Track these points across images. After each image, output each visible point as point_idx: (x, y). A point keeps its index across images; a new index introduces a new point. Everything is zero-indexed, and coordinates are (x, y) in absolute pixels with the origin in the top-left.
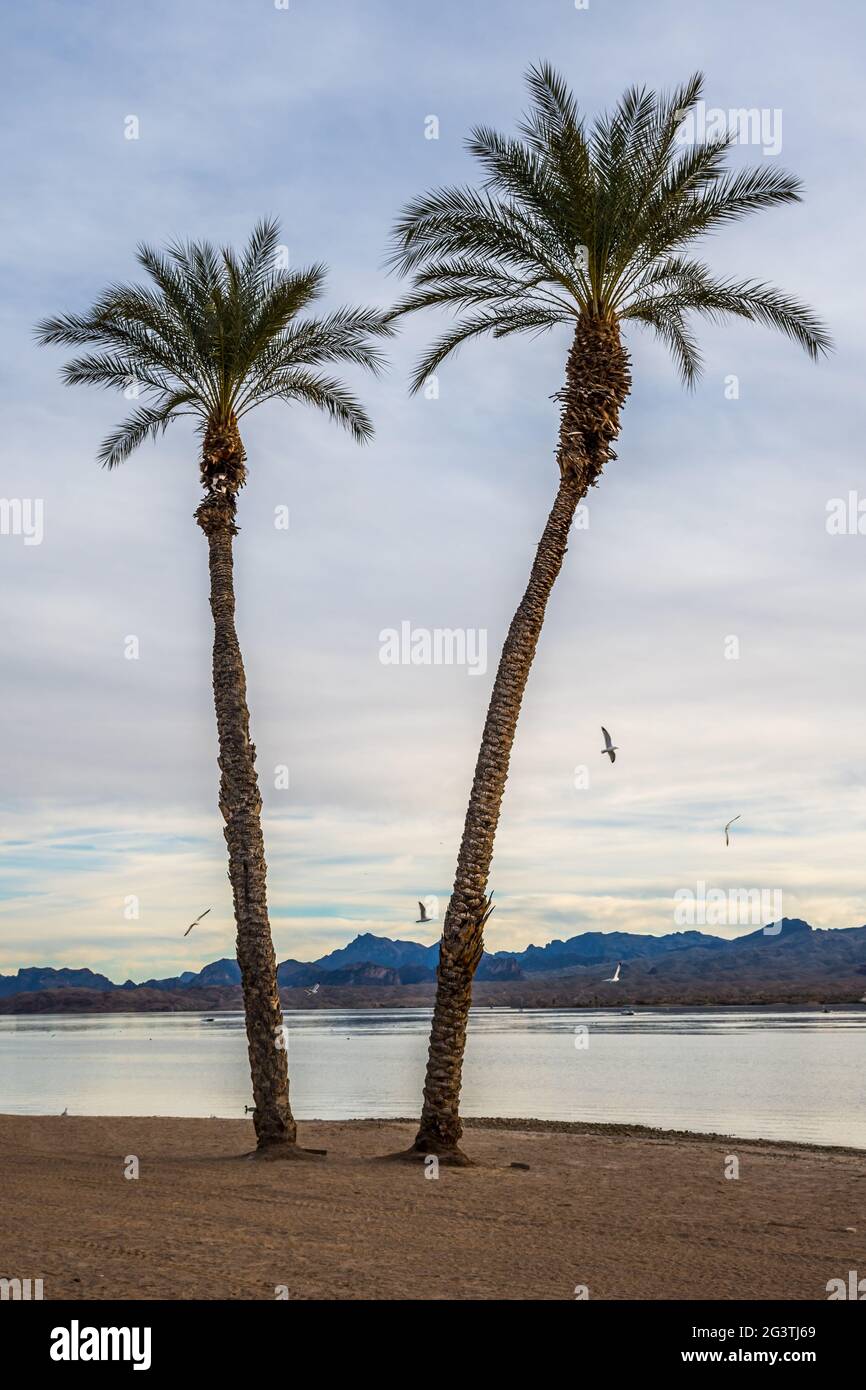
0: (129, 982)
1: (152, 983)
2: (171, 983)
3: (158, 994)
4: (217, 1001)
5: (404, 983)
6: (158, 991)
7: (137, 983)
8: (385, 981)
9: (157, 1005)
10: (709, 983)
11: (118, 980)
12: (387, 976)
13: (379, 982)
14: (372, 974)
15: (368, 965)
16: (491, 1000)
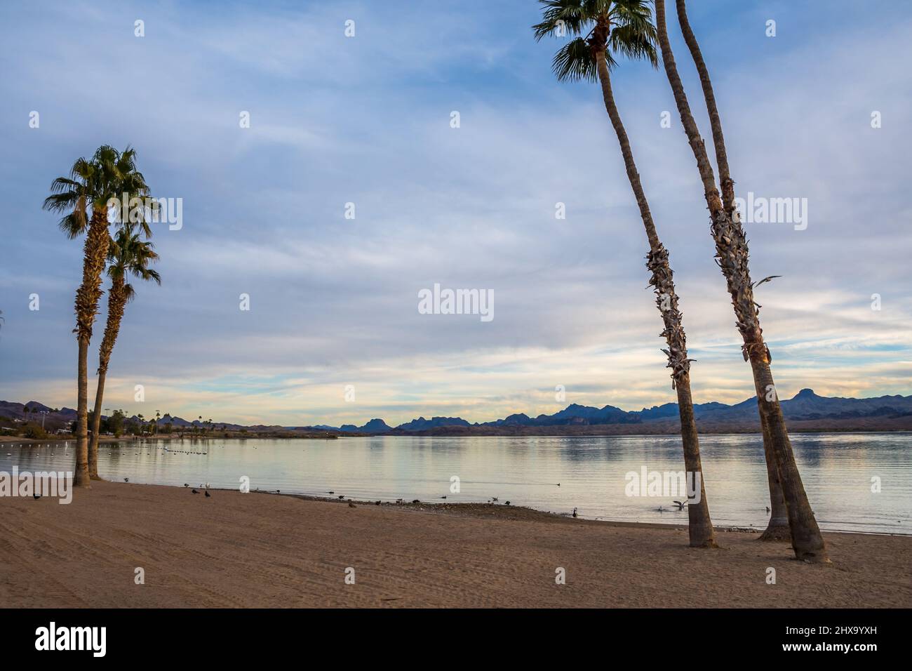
0: (476, 423)
1: (485, 424)
2: (493, 424)
3: (490, 428)
4: (514, 431)
5: (591, 424)
6: (489, 427)
7: (480, 424)
8: (583, 424)
9: (490, 433)
10: (724, 424)
11: (472, 423)
12: (583, 421)
13: (580, 424)
14: (577, 420)
15: (575, 417)
16: (631, 432)
